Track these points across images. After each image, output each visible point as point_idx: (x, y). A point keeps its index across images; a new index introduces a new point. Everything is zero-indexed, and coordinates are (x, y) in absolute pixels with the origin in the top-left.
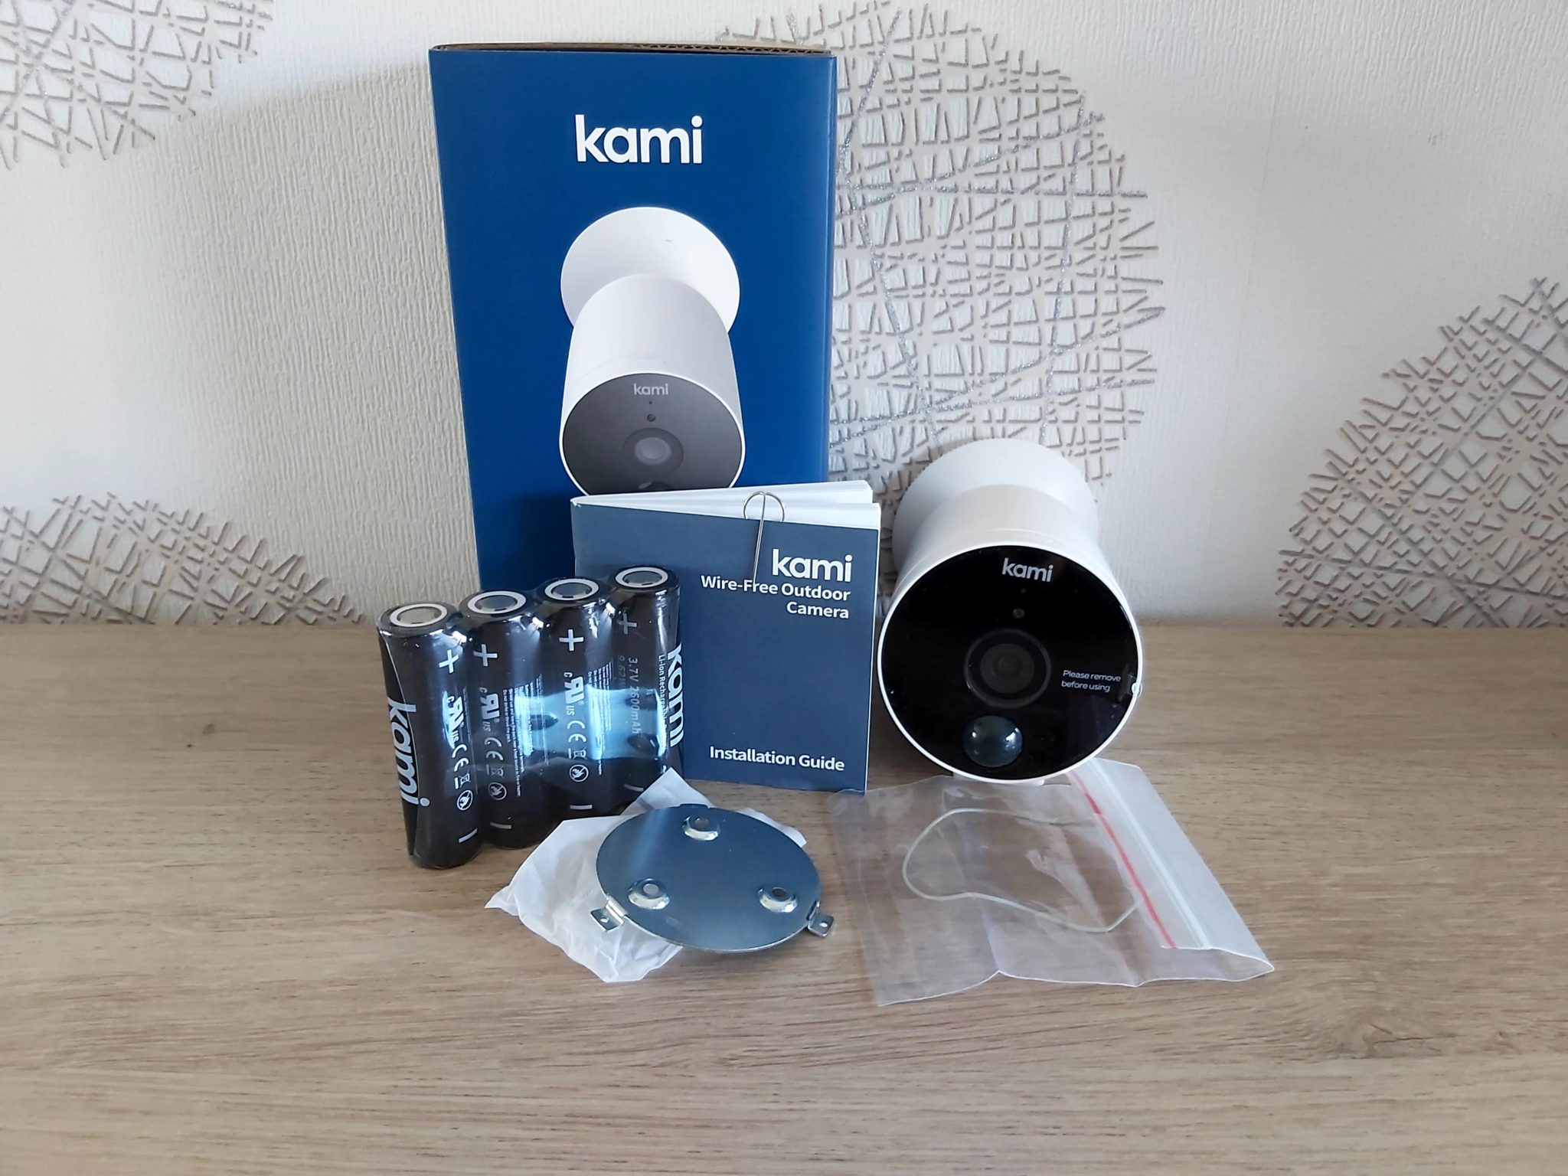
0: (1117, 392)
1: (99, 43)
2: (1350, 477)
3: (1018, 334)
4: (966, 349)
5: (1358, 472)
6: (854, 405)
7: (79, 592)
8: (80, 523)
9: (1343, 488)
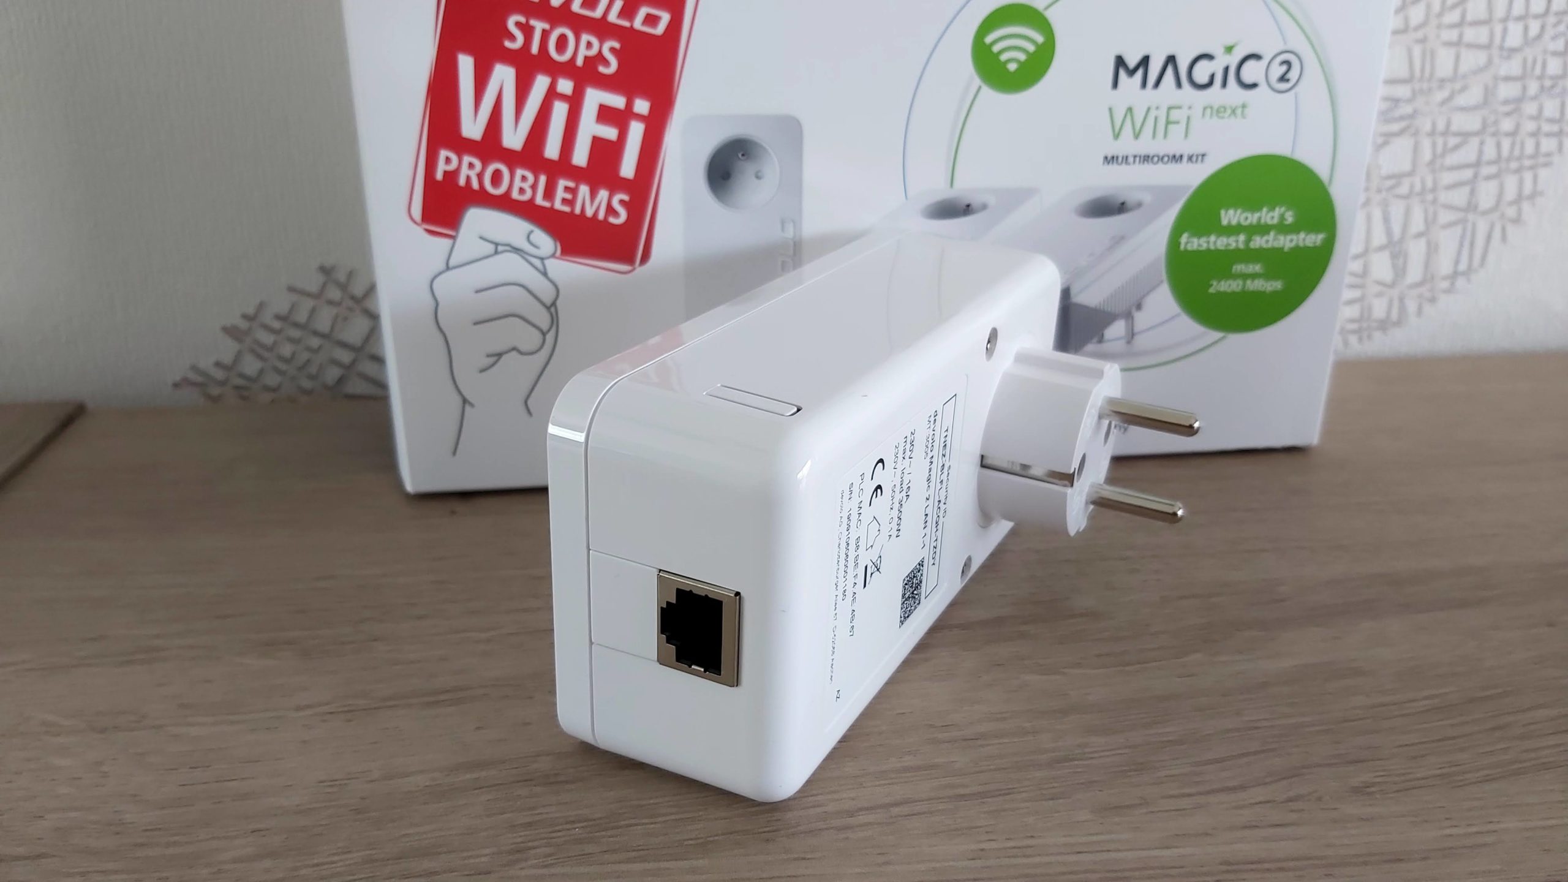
3: (1470, 34)
4: (1417, 51)
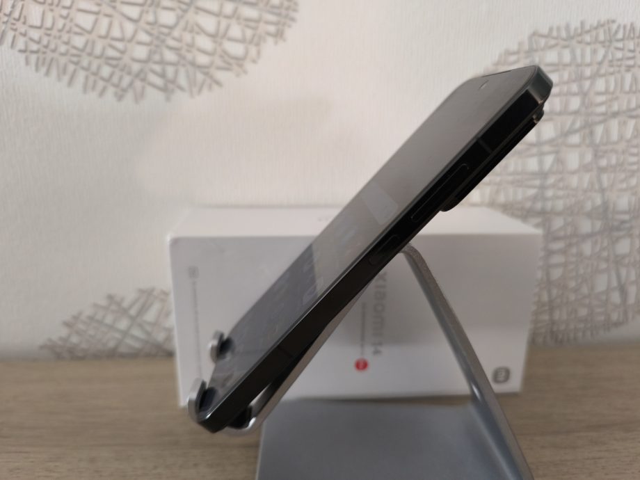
1: (198, 33)
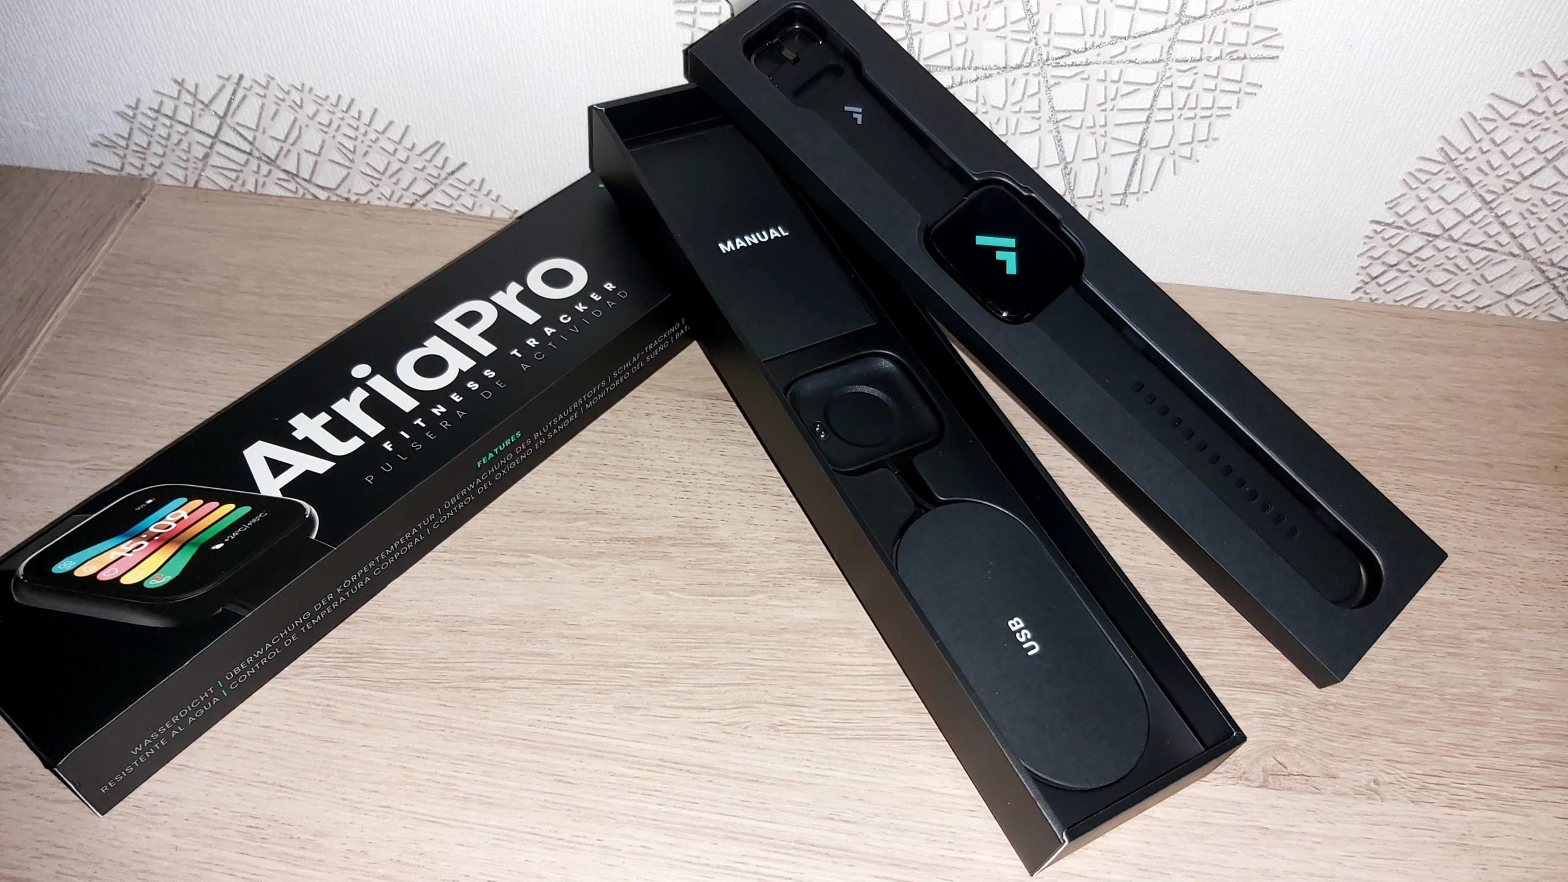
0: (1238, 65)
2: (1457, 163)
4: (1090, 10)
5: (1467, 159)
6: (969, 55)
7: (250, 154)
8: (245, 97)
9: (1447, 172)
